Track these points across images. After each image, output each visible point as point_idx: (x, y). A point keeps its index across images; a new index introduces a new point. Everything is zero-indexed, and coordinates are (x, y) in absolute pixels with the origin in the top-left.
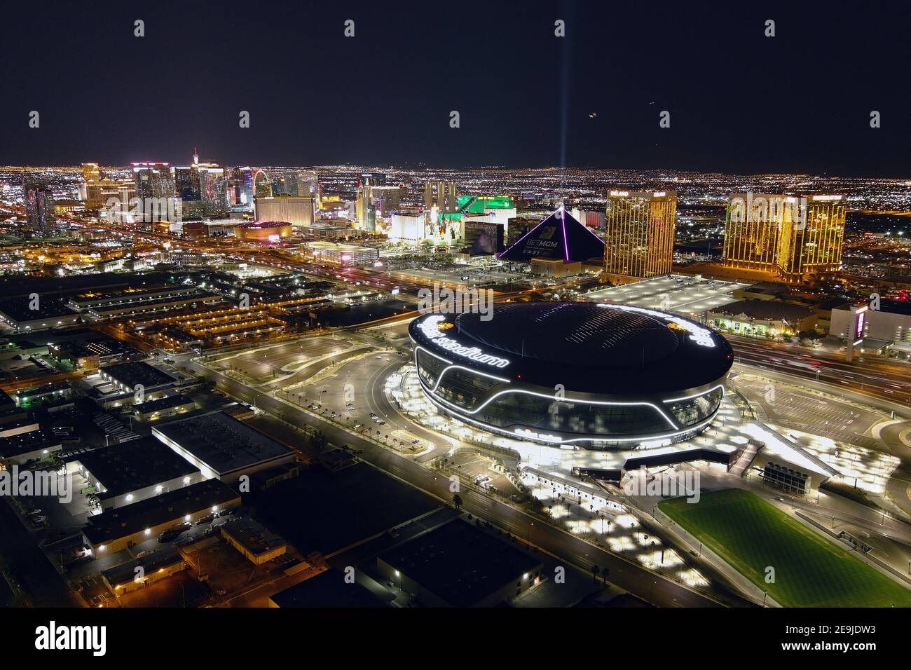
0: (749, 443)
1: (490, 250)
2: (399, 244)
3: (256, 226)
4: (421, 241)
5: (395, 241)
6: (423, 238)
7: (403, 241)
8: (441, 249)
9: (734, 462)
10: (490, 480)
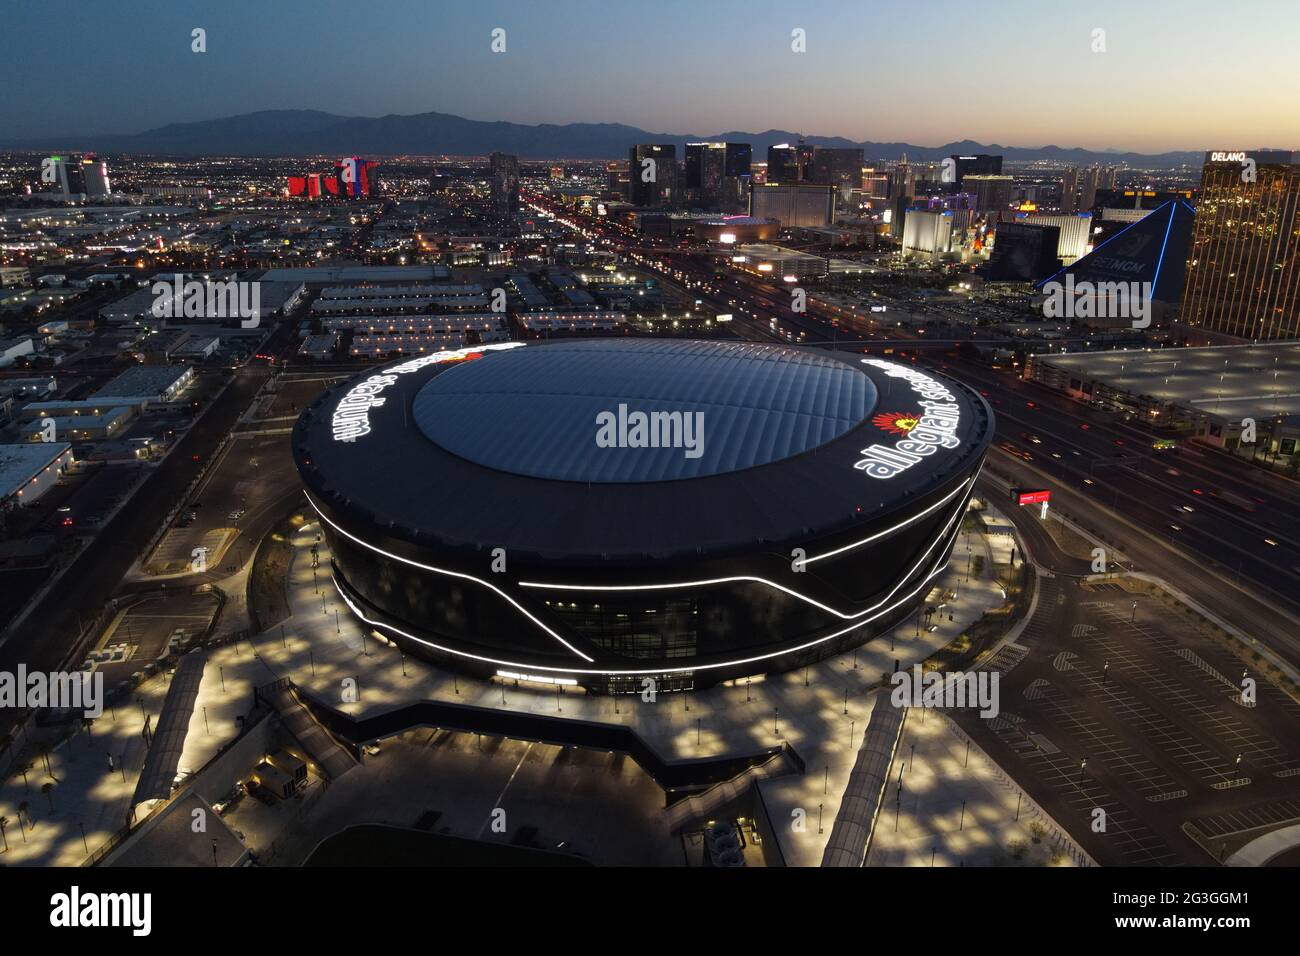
0: (777, 751)
1: (1027, 275)
2: (908, 259)
3: (723, 221)
4: (940, 255)
5: (905, 252)
6: (945, 250)
7: (915, 254)
8: (965, 269)
9: (691, 787)
10: (123, 660)
